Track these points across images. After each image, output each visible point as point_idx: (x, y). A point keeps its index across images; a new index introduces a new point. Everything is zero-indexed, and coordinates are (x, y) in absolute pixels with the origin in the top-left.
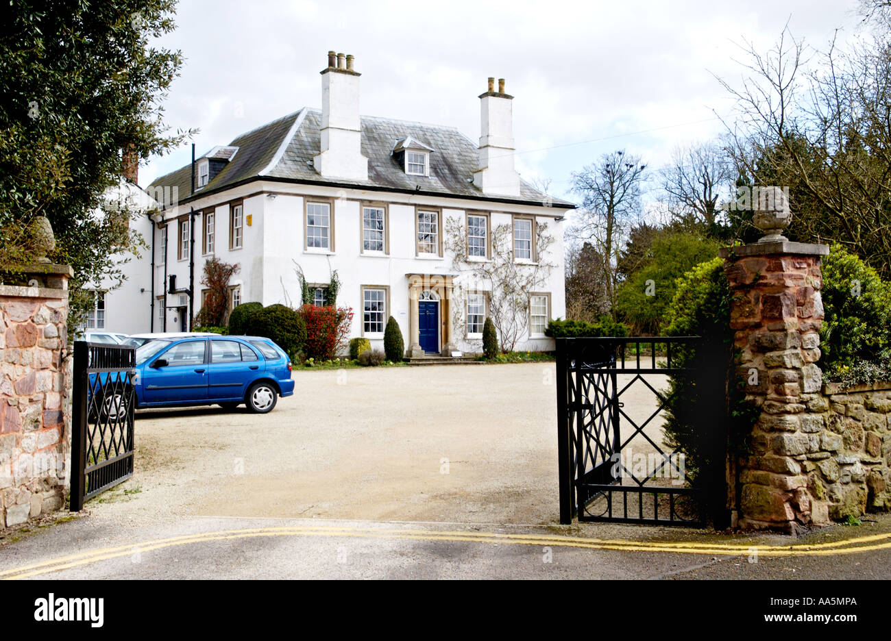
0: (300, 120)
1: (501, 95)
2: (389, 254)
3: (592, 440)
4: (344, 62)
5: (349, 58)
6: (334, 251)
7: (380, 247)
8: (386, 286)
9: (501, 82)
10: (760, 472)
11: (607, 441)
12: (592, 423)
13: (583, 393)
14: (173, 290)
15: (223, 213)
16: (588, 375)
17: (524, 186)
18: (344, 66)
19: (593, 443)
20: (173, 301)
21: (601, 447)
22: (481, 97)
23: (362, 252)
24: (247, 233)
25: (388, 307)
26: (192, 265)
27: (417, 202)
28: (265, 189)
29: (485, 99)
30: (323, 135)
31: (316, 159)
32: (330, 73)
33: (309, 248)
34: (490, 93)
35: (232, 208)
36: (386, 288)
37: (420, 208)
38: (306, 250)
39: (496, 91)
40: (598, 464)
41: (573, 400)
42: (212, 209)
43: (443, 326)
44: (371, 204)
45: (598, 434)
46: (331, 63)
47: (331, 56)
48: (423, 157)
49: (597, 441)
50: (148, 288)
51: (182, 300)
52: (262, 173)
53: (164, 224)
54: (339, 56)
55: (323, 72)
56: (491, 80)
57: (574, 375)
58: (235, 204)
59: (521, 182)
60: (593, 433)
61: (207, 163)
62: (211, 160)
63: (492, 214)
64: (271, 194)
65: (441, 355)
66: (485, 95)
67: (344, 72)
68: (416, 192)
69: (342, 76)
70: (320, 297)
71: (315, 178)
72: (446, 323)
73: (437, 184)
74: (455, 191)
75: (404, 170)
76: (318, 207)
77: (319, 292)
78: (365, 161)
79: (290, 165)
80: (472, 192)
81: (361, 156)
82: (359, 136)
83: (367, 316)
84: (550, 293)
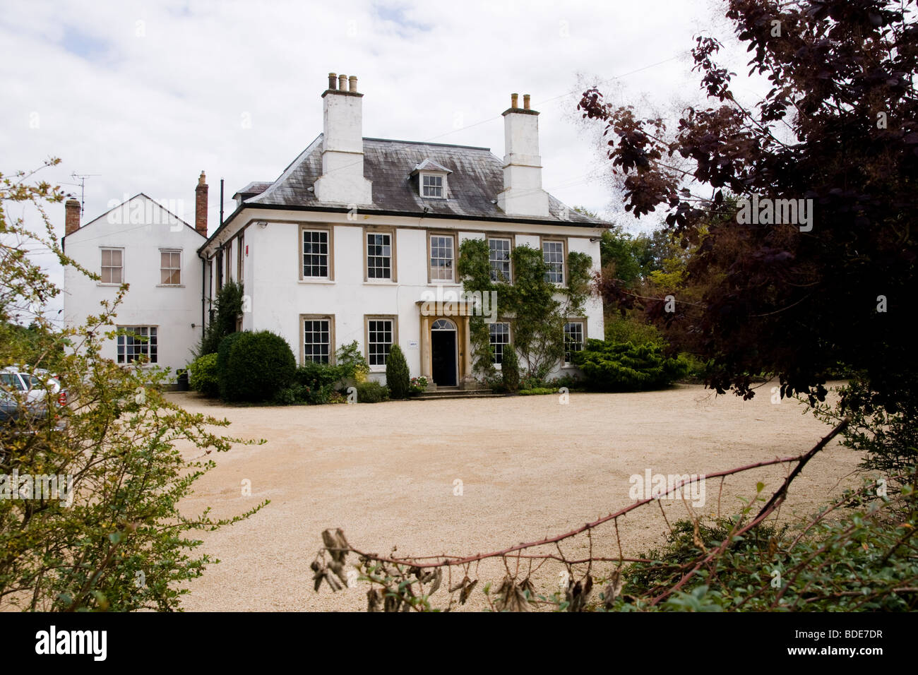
1: (527, 111)
2: (396, 282)
4: (346, 84)
5: (351, 79)
6: (333, 279)
7: (385, 274)
8: (393, 315)
9: (527, 98)
15: (235, 246)
17: (554, 206)
18: (346, 88)
22: (504, 114)
23: (365, 280)
24: (245, 263)
25: (397, 337)
27: (429, 226)
28: (255, 217)
29: (508, 116)
30: (325, 159)
31: (315, 184)
32: (332, 97)
33: (305, 277)
34: (514, 110)
35: (240, 241)
36: (393, 318)
37: (433, 232)
38: (302, 279)
39: (521, 108)
42: (230, 243)
43: (461, 357)
44: (375, 229)
46: (332, 85)
47: (332, 78)
48: (440, 180)
52: (251, 201)
54: (341, 78)
55: (324, 95)
56: (515, 97)
58: (239, 236)
59: (550, 200)
63: (516, 236)
64: (261, 222)
65: (458, 388)
66: (509, 111)
67: (345, 93)
68: (424, 215)
69: (341, 97)
70: (318, 329)
71: (311, 203)
72: (463, 354)
73: (455, 207)
74: (474, 212)
75: (418, 194)
76: (316, 235)
77: (317, 324)
78: (369, 184)
79: (289, 191)
80: (492, 213)
81: (363, 179)
82: (361, 158)
83: (372, 348)
84: (585, 319)
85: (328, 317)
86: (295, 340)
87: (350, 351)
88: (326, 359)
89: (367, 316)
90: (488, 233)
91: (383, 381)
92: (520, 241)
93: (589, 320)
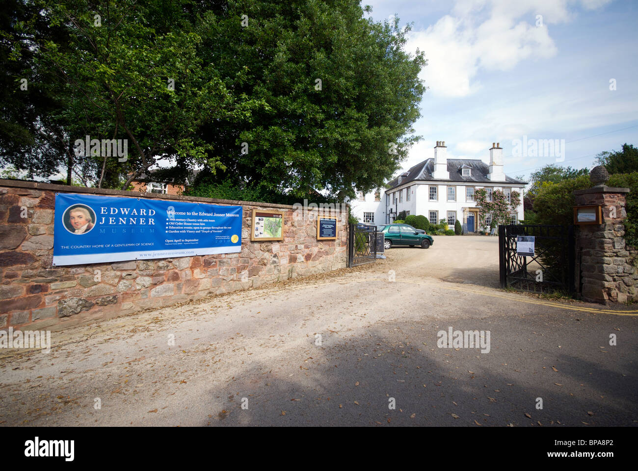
0: (428, 162)
1: (498, 148)
2: (456, 201)
3: (514, 262)
4: (441, 144)
5: (443, 142)
6: (438, 200)
7: (453, 199)
9: (498, 144)
10: (591, 279)
11: (521, 263)
12: (514, 255)
13: (510, 244)
14: (391, 213)
15: (405, 191)
16: (513, 238)
17: (507, 178)
18: (441, 145)
19: (514, 263)
20: (392, 215)
21: (518, 265)
23: (447, 201)
24: (411, 196)
25: (456, 217)
26: (396, 205)
27: (466, 185)
28: (417, 183)
29: (491, 150)
30: (435, 166)
31: (432, 173)
32: (437, 148)
33: (430, 200)
34: (494, 148)
35: (407, 189)
36: (455, 212)
37: (467, 187)
39: (496, 147)
40: (516, 270)
41: (506, 247)
42: (402, 190)
44: (450, 186)
45: (517, 260)
46: (437, 144)
47: (437, 142)
48: (468, 171)
49: (517, 263)
50: (385, 212)
51: (394, 215)
52: (415, 179)
53: (389, 195)
54: (440, 142)
55: (435, 148)
56: (494, 144)
57: (506, 238)
58: (408, 188)
59: (506, 176)
60: (515, 259)
61: (401, 177)
62: (402, 176)
63: (494, 187)
64: (418, 184)
65: (475, 233)
67: (441, 147)
68: (464, 182)
69: (440, 148)
70: (433, 214)
71: (432, 179)
72: (477, 223)
73: (473, 179)
74: (480, 180)
75: (461, 175)
76: (433, 188)
77: (433, 213)
78: (449, 173)
79: (424, 176)
80: (486, 180)
81: (447, 171)
82: (446, 165)
83: (449, 220)
84: (517, 213)
85: (437, 211)
86: (427, 216)
87: (442, 221)
88: (435, 223)
89: (429, 210)
90: (485, 186)
91: (454, 229)
92: (495, 189)
93: (519, 214)
